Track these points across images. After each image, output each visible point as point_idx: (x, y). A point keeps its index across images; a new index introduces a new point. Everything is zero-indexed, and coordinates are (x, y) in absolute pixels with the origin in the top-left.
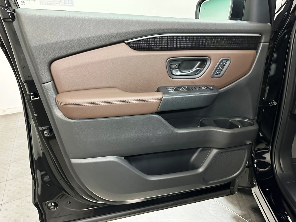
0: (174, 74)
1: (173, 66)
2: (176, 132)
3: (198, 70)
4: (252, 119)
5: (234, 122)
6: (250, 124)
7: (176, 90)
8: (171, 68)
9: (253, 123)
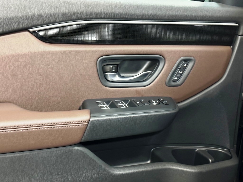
0: (109, 79)
1: (108, 68)
2: (113, 174)
3: (147, 74)
4: (229, 147)
5: (202, 153)
6: (227, 157)
7: (113, 105)
8: (104, 71)
9: (230, 155)
